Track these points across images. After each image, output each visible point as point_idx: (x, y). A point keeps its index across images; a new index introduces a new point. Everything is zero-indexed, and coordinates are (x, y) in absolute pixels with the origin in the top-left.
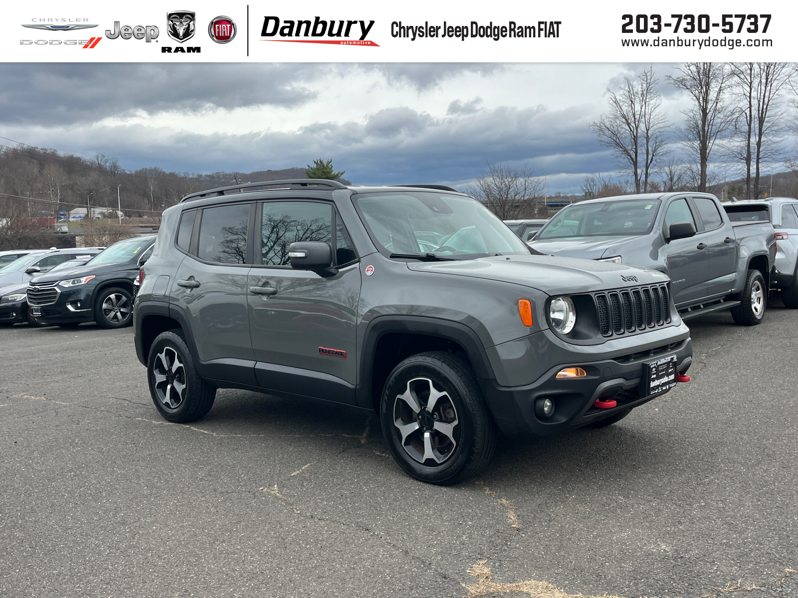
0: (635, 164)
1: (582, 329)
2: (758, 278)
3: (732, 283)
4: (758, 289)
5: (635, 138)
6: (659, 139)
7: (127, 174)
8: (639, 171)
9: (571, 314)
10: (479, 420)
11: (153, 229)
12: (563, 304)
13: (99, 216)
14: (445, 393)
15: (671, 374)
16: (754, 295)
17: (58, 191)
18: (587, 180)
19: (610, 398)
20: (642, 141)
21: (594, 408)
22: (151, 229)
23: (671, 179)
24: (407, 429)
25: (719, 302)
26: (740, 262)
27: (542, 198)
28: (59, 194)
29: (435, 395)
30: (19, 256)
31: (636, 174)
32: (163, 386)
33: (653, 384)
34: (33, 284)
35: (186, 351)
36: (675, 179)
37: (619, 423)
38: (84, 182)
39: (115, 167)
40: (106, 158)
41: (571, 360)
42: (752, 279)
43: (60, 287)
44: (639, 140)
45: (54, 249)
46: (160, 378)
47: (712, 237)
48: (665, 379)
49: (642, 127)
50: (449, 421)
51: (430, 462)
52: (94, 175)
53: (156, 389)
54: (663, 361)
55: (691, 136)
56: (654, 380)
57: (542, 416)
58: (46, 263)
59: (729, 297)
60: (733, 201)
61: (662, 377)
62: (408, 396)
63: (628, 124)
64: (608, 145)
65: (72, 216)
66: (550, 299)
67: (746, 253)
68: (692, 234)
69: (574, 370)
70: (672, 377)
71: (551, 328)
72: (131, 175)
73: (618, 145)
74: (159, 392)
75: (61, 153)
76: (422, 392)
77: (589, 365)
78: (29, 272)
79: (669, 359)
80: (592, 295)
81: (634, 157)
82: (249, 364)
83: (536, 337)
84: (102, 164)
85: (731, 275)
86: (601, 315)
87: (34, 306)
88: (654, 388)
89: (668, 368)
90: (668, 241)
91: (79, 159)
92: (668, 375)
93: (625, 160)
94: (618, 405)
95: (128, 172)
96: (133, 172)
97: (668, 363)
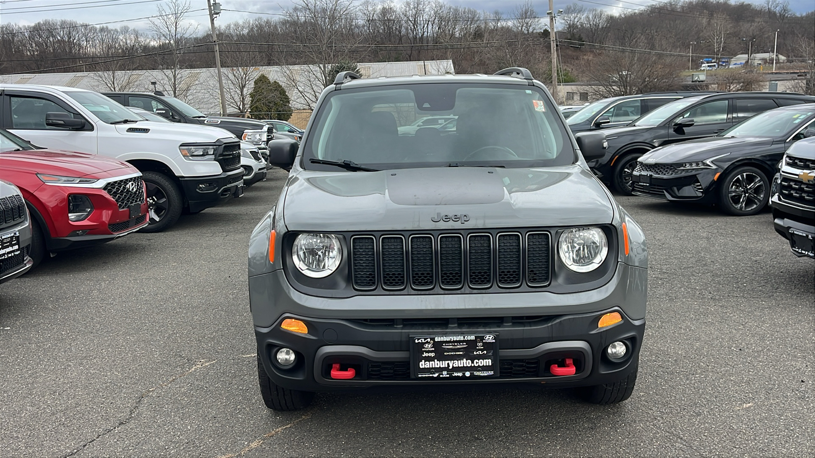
7: (797, 17)
11: (798, 76)
13: (760, 62)
17: (722, 39)
22: (796, 75)
28: (723, 42)
38: (749, 28)
39: (785, 10)
40: (777, 3)
52: (759, 21)
65: (732, 63)
72: (802, 18)
84: (772, 9)
95: (798, 15)
96: (804, 14)
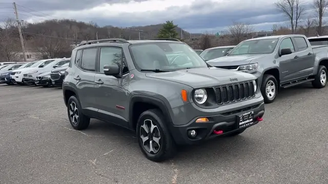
0: (292, 19)
1: (210, 102)
2: (324, 69)
3: (312, 71)
4: (324, 73)
5: (292, 8)
6: (302, 8)
8: (293, 21)
9: (205, 96)
10: (168, 138)
12: (202, 91)
14: (156, 126)
15: (250, 119)
16: (322, 76)
17: (77, 35)
18: (274, 25)
19: (221, 130)
20: (295, 9)
21: (213, 133)
23: (309, 24)
24: (145, 139)
25: (305, 79)
26: (315, 62)
27: (256, 33)
29: (153, 127)
30: (52, 61)
31: (292, 23)
32: (72, 116)
33: (240, 124)
34: (52, 72)
35: (78, 104)
36: (311, 24)
37: (240, 134)
38: (86, 31)
40: (93, 22)
41: (203, 115)
42: (321, 69)
43: (61, 74)
44: (294, 10)
45: (65, 58)
46: (71, 113)
47: (302, 53)
48: (248, 121)
49: (295, 4)
50: (158, 137)
51: (152, 153)
53: (70, 116)
54: (246, 114)
55: (316, 7)
56: (241, 122)
57: (190, 137)
58: (61, 64)
59: (310, 77)
60: (318, 36)
61: (246, 120)
62: (144, 127)
63: (289, 3)
64: (281, 12)
66: (194, 90)
67: (318, 59)
68: (291, 53)
69: (205, 119)
70: (252, 120)
71: (194, 101)
73: (285, 11)
74: (71, 118)
75: (77, 21)
76: (149, 125)
77: (210, 117)
78: (54, 67)
79: (249, 113)
80: (213, 88)
81: (291, 15)
82: (96, 110)
83: (188, 106)
84: (92, 24)
85: (311, 69)
86: (218, 96)
87: (53, 80)
88: (241, 125)
89: (249, 116)
90: (280, 56)
91: (84, 23)
92: (249, 119)
93: (288, 17)
94: (223, 132)
97: (249, 115)
